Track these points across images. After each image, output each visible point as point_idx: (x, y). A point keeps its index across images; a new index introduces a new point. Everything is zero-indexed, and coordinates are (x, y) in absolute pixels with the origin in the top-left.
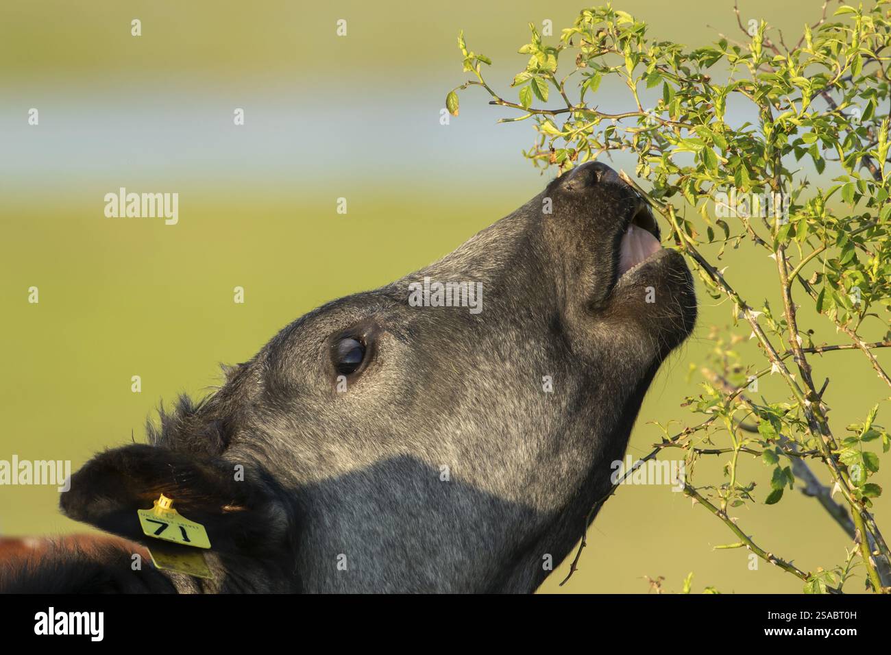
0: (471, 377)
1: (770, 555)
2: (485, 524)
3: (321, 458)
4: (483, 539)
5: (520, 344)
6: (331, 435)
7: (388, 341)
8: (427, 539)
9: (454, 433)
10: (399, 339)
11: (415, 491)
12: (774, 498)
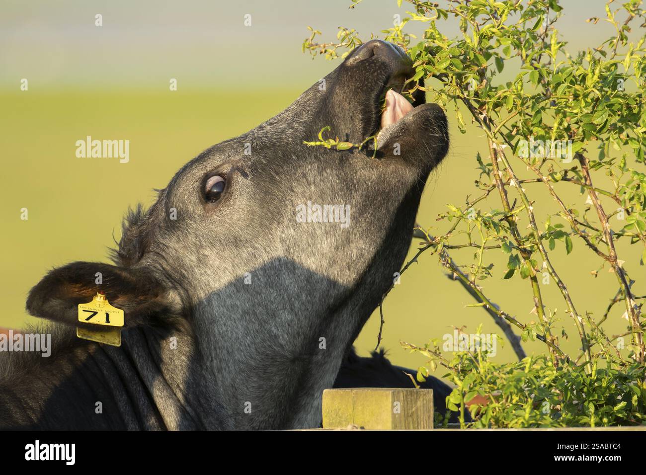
0: (289, 197)
1: (502, 312)
2: (303, 295)
3: (199, 259)
4: (303, 304)
5: (320, 173)
6: (204, 244)
7: (237, 178)
8: (269, 308)
9: (281, 236)
10: (244, 176)
11: (258, 277)
12: (509, 275)
